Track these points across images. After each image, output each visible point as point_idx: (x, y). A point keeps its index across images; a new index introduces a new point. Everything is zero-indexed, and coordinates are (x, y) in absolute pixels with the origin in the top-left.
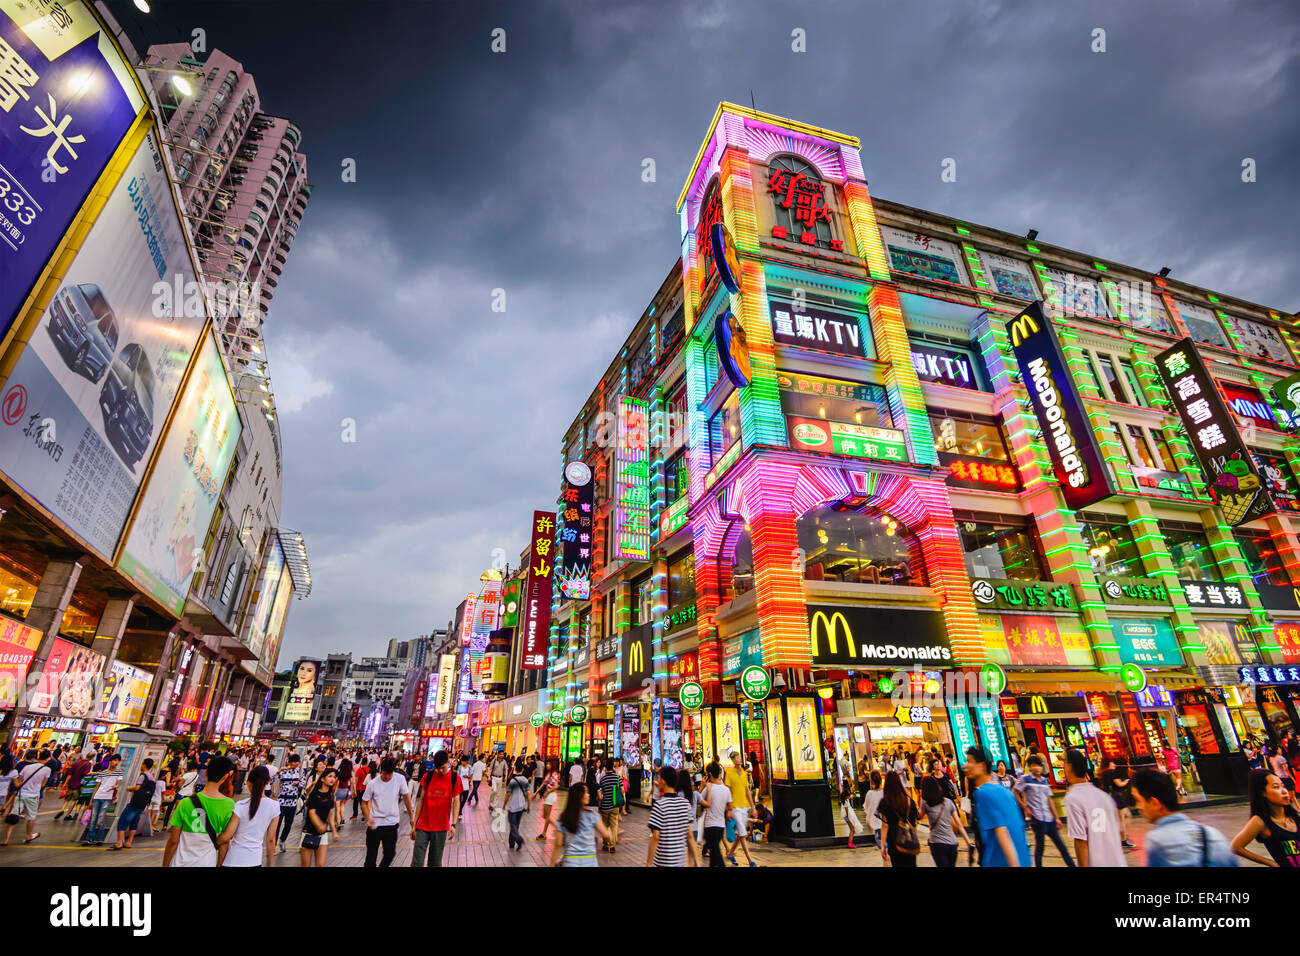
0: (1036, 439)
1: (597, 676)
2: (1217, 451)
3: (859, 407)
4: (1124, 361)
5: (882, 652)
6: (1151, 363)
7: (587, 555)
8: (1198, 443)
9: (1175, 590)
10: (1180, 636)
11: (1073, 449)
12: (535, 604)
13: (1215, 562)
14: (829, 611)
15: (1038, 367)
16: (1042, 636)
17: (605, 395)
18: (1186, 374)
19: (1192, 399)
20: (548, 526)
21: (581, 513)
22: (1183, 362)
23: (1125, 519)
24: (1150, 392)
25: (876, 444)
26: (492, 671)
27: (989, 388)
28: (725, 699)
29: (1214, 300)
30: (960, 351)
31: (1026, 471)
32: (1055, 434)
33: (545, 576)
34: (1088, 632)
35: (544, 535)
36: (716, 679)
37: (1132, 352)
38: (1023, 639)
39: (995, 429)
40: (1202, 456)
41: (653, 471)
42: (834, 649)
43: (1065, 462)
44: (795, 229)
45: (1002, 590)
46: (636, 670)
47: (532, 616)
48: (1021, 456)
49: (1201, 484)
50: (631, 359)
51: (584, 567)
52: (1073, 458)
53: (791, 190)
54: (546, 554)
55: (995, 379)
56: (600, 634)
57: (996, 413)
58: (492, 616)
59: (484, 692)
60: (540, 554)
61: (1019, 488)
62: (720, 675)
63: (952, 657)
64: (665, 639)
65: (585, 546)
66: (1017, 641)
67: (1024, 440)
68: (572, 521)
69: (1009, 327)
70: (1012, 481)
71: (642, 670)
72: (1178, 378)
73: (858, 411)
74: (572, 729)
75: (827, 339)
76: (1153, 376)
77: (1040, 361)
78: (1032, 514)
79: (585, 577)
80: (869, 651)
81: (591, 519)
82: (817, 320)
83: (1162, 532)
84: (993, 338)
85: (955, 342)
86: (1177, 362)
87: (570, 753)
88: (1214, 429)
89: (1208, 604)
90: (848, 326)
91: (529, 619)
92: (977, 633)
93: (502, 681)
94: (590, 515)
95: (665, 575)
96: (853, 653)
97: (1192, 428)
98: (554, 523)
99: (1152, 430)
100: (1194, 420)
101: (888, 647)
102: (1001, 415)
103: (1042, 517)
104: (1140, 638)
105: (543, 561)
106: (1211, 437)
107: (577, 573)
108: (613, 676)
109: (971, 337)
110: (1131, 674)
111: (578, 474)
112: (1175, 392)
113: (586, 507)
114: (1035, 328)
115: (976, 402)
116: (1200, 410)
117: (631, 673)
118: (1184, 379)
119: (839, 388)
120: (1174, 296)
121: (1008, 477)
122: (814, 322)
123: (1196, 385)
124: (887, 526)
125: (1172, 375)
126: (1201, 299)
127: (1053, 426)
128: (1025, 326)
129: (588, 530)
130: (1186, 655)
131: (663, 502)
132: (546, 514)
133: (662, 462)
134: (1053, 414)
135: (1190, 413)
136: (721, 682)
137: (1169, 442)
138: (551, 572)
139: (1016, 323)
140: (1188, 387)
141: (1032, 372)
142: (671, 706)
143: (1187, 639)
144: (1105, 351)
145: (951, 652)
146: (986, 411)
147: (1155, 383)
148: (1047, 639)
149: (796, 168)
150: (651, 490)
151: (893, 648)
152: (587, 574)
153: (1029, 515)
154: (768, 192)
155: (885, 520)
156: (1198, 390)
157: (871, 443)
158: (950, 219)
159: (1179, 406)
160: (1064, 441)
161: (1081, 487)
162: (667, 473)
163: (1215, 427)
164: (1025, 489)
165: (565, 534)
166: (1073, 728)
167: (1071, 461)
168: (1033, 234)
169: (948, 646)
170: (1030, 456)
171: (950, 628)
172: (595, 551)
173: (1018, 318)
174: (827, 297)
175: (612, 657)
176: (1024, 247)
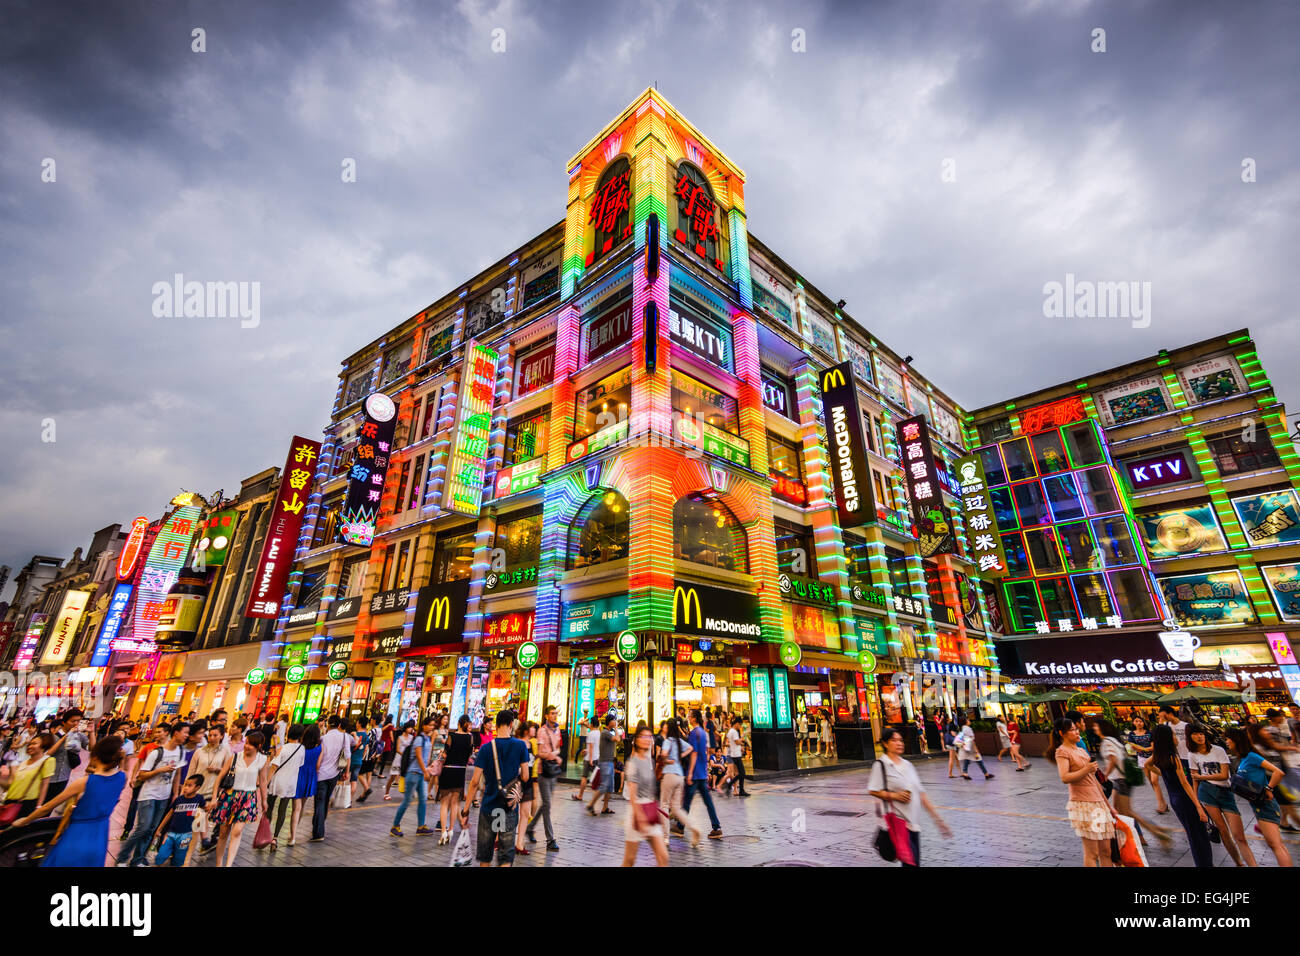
0: (824, 468)
1: (367, 630)
2: (925, 502)
3: (714, 413)
4: (877, 421)
5: (719, 626)
6: (894, 428)
7: (376, 499)
8: (912, 493)
9: (889, 599)
10: (888, 634)
11: (854, 482)
12: (277, 544)
13: (908, 582)
14: (687, 587)
15: (839, 413)
16: (814, 623)
17: (424, 330)
18: (916, 441)
19: (916, 460)
20: (309, 457)
21: (378, 451)
22: (916, 431)
23: (864, 540)
24: (889, 449)
25: (731, 448)
26: (176, 616)
27: (796, 418)
28: (560, 659)
29: (929, 389)
30: (780, 383)
31: (813, 493)
32: (842, 468)
33: (296, 513)
34: (839, 623)
35: (302, 466)
36: (554, 639)
37: (882, 415)
38: (803, 624)
39: (794, 453)
40: (916, 503)
41: (494, 426)
42: (687, 621)
43: (846, 491)
44: (690, 238)
45: (795, 583)
46: (437, 626)
47: (270, 556)
48: (811, 480)
49: (907, 523)
50: (471, 301)
51: (371, 510)
52: (853, 489)
53: (692, 200)
54: (301, 488)
55: (803, 413)
56: (378, 585)
57: (797, 440)
58: (179, 550)
59: (157, 642)
60: (293, 486)
61: (805, 504)
62: (558, 636)
63: (762, 634)
64: (484, 597)
65: (376, 488)
66: (800, 625)
67: (816, 468)
68: (365, 458)
69: (822, 375)
70: (802, 497)
71: (446, 627)
72: (910, 442)
73: (712, 415)
74: (313, 688)
75: (703, 348)
76: (892, 437)
77: (841, 409)
78: (811, 526)
79: (370, 522)
80: (711, 624)
81: (387, 460)
82: (697, 327)
83: (887, 555)
84: (808, 380)
85: (779, 375)
86: (911, 430)
87: (306, 714)
88: (926, 485)
89: (905, 612)
90: (718, 339)
91: (266, 560)
92: (779, 616)
93: (188, 627)
94: (386, 455)
95: (493, 533)
96: (699, 626)
97: (911, 481)
98: (317, 454)
99: (886, 477)
100: (914, 475)
101: (723, 622)
102: (802, 442)
103: (819, 530)
104: (866, 631)
105: (296, 496)
106: (924, 490)
107: (362, 516)
108: (396, 632)
109: (790, 374)
110: (865, 658)
111: (380, 408)
112: (905, 452)
113: (383, 446)
114: (843, 382)
115: (786, 428)
116: (920, 470)
117: (428, 629)
118: (914, 444)
119: (704, 393)
120: (909, 379)
121: (800, 493)
122: (694, 328)
123: (921, 451)
124: (717, 519)
125: (907, 439)
126: (922, 385)
127: (842, 461)
128: (834, 378)
129: (382, 472)
130: (890, 649)
131: (501, 460)
132: (309, 443)
133: (506, 419)
134: (844, 452)
135: (912, 469)
136: (558, 643)
137: (894, 488)
138: (304, 511)
139: (829, 374)
140: (915, 450)
141: (834, 416)
142: (481, 664)
143: (893, 636)
144: (868, 410)
145: (761, 629)
146: (791, 437)
147: (893, 442)
148: (817, 626)
149: (697, 180)
150: (490, 445)
151: (726, 623)
152: (374, 519)
153: (808, 527)
154: (675, 194)
155: (717, 514)
156: (921, 455)
157: (728, 447)
158: (794, 272)
159: (906, 463)
160: (847, 475)
161: (854, 512)
162: (508, 430)
163: (927, 484)
164: (809, 506)
165: (355, 471)
166: (800, 697)
167: (850, 491)
168: (842, 303)
169: (759, 624)
170: (819, 481)
171: (763, 610)
172: (385, 495)
173: (831, 370)
174: (706, 310)
175: (399, 608)
176: (833, 311)
